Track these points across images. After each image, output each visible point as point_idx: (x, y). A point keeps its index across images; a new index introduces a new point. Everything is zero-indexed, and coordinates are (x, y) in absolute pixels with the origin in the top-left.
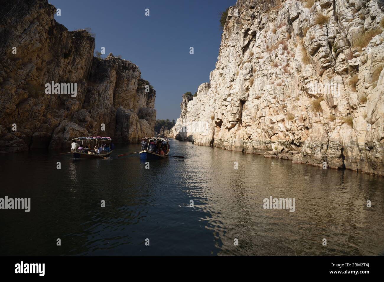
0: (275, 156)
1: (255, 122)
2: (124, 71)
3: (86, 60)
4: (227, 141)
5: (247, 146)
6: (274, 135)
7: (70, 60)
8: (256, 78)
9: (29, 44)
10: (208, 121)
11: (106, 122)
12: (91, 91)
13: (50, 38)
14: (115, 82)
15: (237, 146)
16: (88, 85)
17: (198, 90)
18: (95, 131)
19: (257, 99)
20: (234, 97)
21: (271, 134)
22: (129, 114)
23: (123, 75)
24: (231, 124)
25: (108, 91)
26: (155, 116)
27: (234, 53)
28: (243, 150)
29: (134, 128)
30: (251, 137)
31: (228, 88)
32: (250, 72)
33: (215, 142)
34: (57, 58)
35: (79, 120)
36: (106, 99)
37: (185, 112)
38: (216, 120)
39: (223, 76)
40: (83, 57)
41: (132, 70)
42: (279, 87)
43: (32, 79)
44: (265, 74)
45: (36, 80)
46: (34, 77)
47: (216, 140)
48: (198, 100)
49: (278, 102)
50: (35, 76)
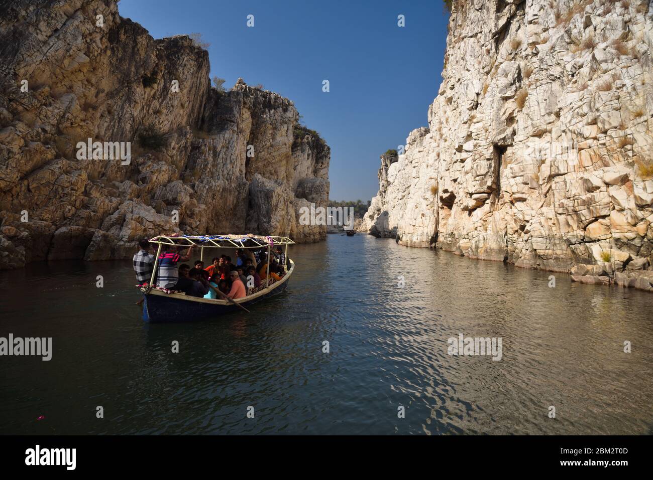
0: (605, 279)
1: (537, 191)
2: (267, 110)
3: (190, 91)
4: (466, 237)
5: (515, 249)
6: (596, 219)
7: (158, 90)
8: (532, 90)
9: (65, 57)
10: (426, 197)
11: (228, 204)
12: (198, 148)
13: (112, 49)
14: (248, 131)
15: (491, 250)
16: (194, 137)
17: (407, 142)
18: (198, 223)
19: (536, 139)
20: (480, 139)
21: (587, 218)
22: (272, 189)
23: (264, 119)
24: (475, 199)
25: (234, 146)
26: (328, 193)
27: (477, 50)
28: (506, 258)
29: (281, 216)
30: (528, 228)
31: (466, 123)
32: (514, 81)
33: (441, 238)
34: (127, 86)
35: (164, 201)
36: (228, 161)
37: (385, 186)
38: (441, 193)
39: (454, 102)
40: (183, 86)
41: (281, 109)
42: (607, 93)
43: (72, 124)
44: (557, 74)
45: (81, 127)
46: (76, 121)
47: (443, 234)
48: (407, 161)
49: (605, 132)
50: (78, 119)
